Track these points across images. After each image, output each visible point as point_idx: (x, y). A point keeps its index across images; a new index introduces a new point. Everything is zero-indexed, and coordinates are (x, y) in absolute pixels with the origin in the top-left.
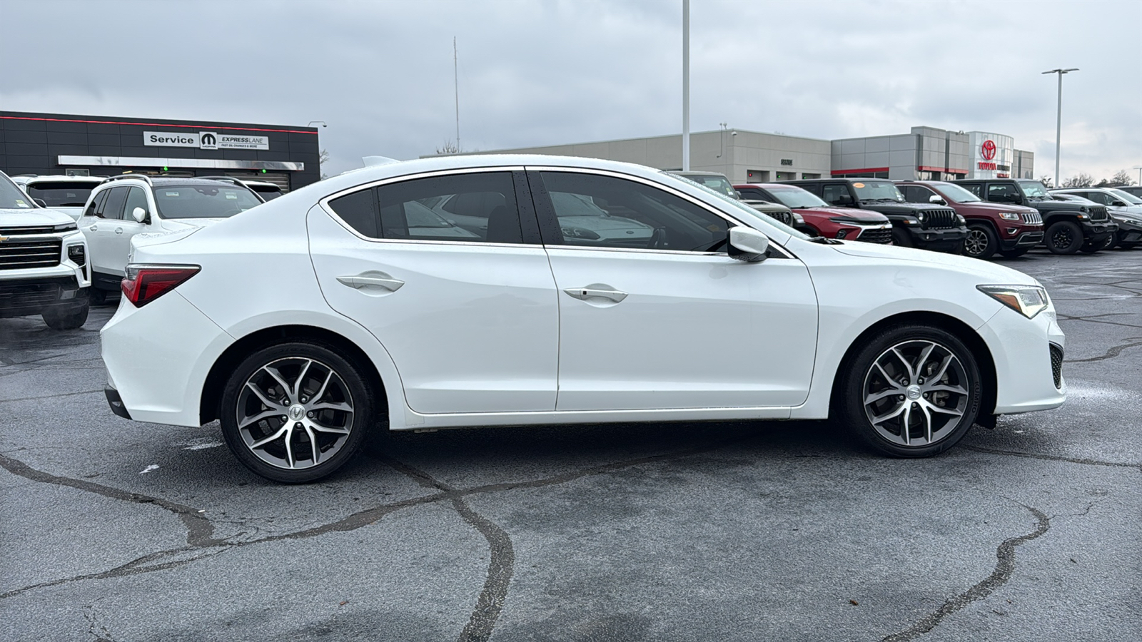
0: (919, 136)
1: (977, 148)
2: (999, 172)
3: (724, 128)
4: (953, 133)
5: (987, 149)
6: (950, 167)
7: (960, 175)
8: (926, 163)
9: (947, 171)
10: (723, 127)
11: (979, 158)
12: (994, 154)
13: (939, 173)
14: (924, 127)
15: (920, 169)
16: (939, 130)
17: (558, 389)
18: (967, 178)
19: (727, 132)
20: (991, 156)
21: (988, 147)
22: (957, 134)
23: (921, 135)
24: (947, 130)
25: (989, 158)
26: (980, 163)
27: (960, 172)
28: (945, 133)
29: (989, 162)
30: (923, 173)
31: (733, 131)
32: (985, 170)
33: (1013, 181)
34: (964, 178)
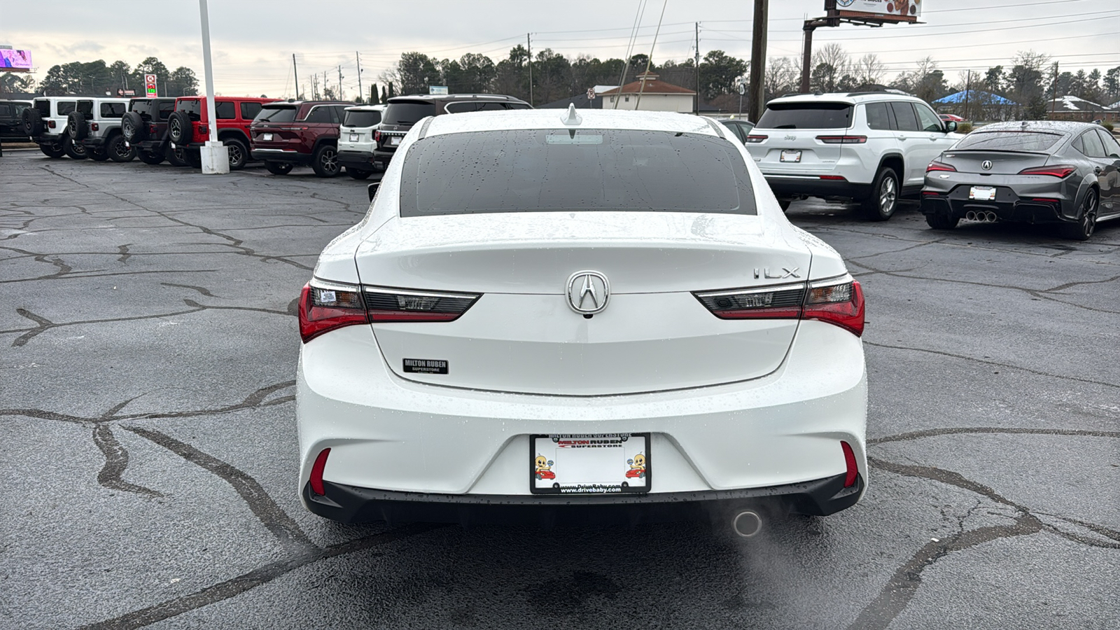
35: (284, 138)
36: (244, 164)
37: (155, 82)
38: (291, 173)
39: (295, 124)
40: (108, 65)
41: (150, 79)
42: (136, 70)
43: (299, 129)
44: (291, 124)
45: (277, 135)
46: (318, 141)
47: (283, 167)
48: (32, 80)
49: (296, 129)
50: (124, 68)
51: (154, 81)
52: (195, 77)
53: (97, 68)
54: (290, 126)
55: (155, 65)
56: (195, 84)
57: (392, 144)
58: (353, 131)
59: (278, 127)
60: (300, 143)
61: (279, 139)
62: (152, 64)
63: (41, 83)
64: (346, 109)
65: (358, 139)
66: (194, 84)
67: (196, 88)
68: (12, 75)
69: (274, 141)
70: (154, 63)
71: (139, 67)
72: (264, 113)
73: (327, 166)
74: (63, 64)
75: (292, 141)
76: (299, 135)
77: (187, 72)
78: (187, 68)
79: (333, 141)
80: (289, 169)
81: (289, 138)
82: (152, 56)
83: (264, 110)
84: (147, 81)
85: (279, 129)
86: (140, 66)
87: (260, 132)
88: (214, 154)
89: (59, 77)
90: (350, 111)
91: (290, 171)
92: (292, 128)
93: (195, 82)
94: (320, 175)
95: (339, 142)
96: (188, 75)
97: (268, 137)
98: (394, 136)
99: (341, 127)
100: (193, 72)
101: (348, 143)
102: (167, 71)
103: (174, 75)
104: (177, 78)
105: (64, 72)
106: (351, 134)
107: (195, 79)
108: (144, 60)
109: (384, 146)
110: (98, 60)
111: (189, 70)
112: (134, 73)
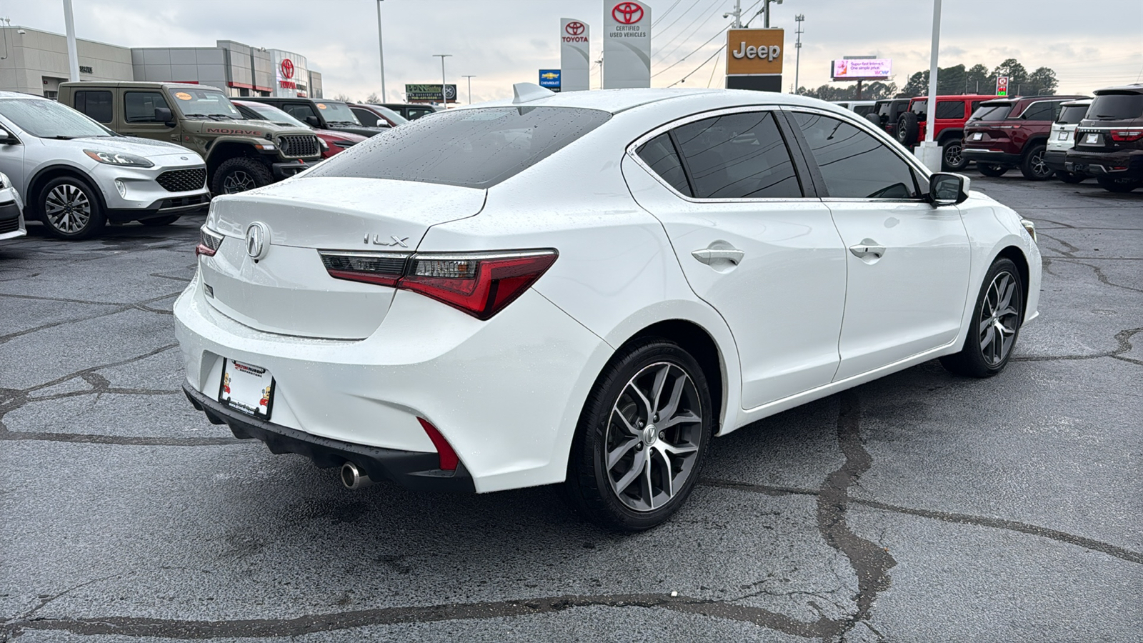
0: (226, 50)
1: (277, 66)
2: (298, 91)
3: (6, 24)
4: (255, 49)
5: (286, 67)
6: (256, 85)
7: (265, 93)
8: (235, 80)
9: (254, 89)
10: (5, 22)
11: (279, 77)
12: (293, 73)
13: (247, 89)
14: (229, 42)
15: (230, 85)
16: (243, 45)
17: (840, 358)
18: (271, 96)
19: (11, 29)
20: (291, 74)
21: (287, 66)
22: (259, 50)
23: (228, 49)
24: (250, 46)
25: (288, 77)
26: (281, 81)
27: (266, 90)
28: (249, 49)
29: (289, 80)
30: (233, 89)
31: (20, 28)
32: (285, 89)
33: (310, 102)
34: (269, 96)
35: (992, 138)
36: (966, 166)
37: (1007, 85)
38: (1004, 175)
39: (1006, 122)
40: (967, 70)
41: (1002, 81)
42: (993, 73)
43: (1010, 127)
44: (1002, 122)
45: (986, 134)
46: (1030, 140)
47: (998, 169)
48: (895, 87)
49: (1007, 127)
50: (983, 71)
51: (1005, 83)
52: (1055, 78)
53: (955, 73)
54: (1000, 125)
55: (1013, 67)
56: (1054, 85)
57: (1087, 142)
58: (1063, 128)
59: (989, 125)
60: (1009, 143)
61: (988, 138)
62: (1010, 66)
63: (902, 90)
64: (1061, 104)
65: (1067, 138)
66: (1052, 84)
67: (1054, 89)
68: (880, 84)
69: (983, 141)
70: (1012, 65)
71: (996, 70)
72: (980, 111)
73: (1038, 168)
74: (925, 70)
75: (1000, 140)
76: (1009, 134)
77: (1047, 73)
78: (1048, 68)
79: (1043, 138)
80: (1003, 171)
81: (998, 138)
82: (1011, 58)
83: (981, 108)
84: (999, 83)
85: (989, 128)
86: (998, 68)
87: (972, 132)
88: (926, 154)
89: (919, 83)
90: (1067, 106)
91: (1004, 173)
92: (1002, 127)
93: (1054, 82)
94: (1030, 177)
95: (1049, 141)
96: (1048, 75)
97: (977, 137)
98: (1090, 133)
99: (1054, 124)
100: (1053, 72)
101: (1058, 142)
102: (1025, 73)
103: (1032, 77)
104: (1034, 80)
105: (924, 78)
106: (1061, 132)
107: (1055, 80)
108: (1003, 62)
109: (1080, 144)
110: (958, 64)
111: (1049, 70)
112: (990, 76)
